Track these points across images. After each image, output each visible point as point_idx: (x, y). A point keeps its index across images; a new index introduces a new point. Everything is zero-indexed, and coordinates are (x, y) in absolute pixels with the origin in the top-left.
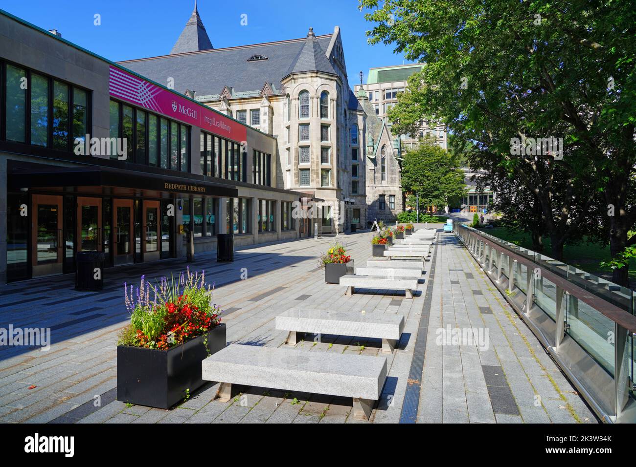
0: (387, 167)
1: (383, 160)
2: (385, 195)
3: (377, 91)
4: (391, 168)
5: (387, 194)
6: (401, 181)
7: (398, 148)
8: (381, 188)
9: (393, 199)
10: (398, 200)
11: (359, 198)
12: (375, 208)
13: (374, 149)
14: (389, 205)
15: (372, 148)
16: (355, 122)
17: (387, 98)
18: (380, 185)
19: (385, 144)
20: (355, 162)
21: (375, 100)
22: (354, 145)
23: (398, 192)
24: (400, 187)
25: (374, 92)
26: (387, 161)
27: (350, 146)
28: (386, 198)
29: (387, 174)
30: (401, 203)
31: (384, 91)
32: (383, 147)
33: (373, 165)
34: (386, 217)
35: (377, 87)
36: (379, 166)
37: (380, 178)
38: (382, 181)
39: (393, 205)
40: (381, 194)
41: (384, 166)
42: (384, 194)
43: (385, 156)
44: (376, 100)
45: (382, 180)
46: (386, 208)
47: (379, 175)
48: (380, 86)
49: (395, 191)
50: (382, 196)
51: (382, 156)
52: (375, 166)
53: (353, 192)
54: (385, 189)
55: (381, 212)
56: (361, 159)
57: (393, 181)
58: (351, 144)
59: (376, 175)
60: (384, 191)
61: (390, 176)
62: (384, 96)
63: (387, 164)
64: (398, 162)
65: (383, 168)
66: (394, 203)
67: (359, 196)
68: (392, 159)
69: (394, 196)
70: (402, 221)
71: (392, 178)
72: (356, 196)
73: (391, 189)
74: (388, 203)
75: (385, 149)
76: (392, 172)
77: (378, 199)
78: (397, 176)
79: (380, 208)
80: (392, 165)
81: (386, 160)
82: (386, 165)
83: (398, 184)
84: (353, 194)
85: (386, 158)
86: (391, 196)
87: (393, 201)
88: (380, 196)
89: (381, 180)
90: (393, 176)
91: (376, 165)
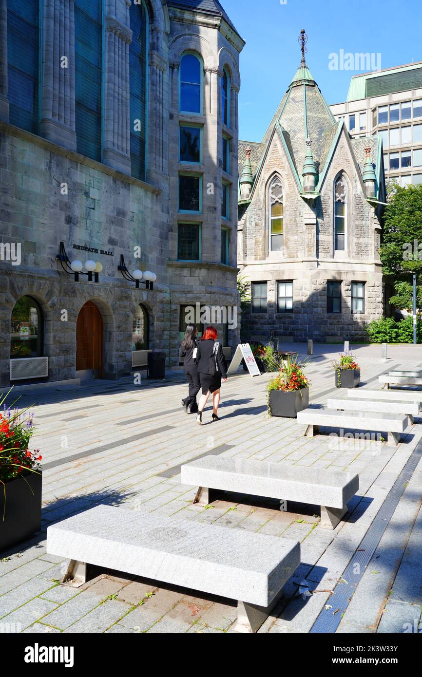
0: (349, 221)
1: (339, 205)
2: (341, 281)
3: (363, 112)
4: (358, 223)
5: (347, 279)
6: (380, 250)
7: (374, 181)
8: (331, 267)
9: (360, 290)
10: (374, 292)
11: (203, 272)
12: (315, 309)
13: (316, 182)
14: (349, 304)
15: (312, 178)
16: (192, 47)
17: (379, 122)
18: (332, 260)
19: (342, 171)
20: (189, 165)
21: (359, 129)
22: (188, 116)
23: (374, 277)
24: (377, 265)
25: (357, 114)
26: (349, 208)
27: (171, 116)
28: (343, 287)
29: (349, 235)
30: (380, 299)
31: (374, 110)
32: (339, 177)
33: (314, 216)
34: (342, 329)
35: (363, 105)
36: (328, 219)
37: (331, 246)
38: (336, 251)
39: (360, 303)
40: (330, 278)
41: (342, 219)
42: (338, 278)
43: (343, 198)
44: (361, 128)
45: (336, 248)
46: (343, 310)
47: (327, 238)
48: (369, 103)
49: (365, 273)
50: (334, 284)
51: (335, 197)
52: (317, 217)
53: (181, 256)
54: (341, 267)
55: (329, 318)
56: (210, 157)
57: (361, 251)
58: (175, 112)
59: (321, 237)
60: (339, 273)
61: (355, 240)
62: (374, 120)
63: (349, 215)
64: (373, 210)
65: (339, 225)
66: (363, 298)
67: (200, 266)
68: (359, 204)
69: (364, 283)
70: (379, 340)
71: (358, 245)
72: (191, 267)
73: (357, 268)
74: (349, 300)
75: (343, 182)
76: (361, 231)
77: (323, 290)
78: (372, 240)
79: (330, 309)
80: (361, 215)
81: (346, 205)
82: (345, 217)
83: (373, 257)
84: (182, 262)
85: (346, 200)
86: (355, 283)
87: (361, 295)
88: (329, 282)
89: (331, 248)
90: (362, 240)
91: (320, 214)
